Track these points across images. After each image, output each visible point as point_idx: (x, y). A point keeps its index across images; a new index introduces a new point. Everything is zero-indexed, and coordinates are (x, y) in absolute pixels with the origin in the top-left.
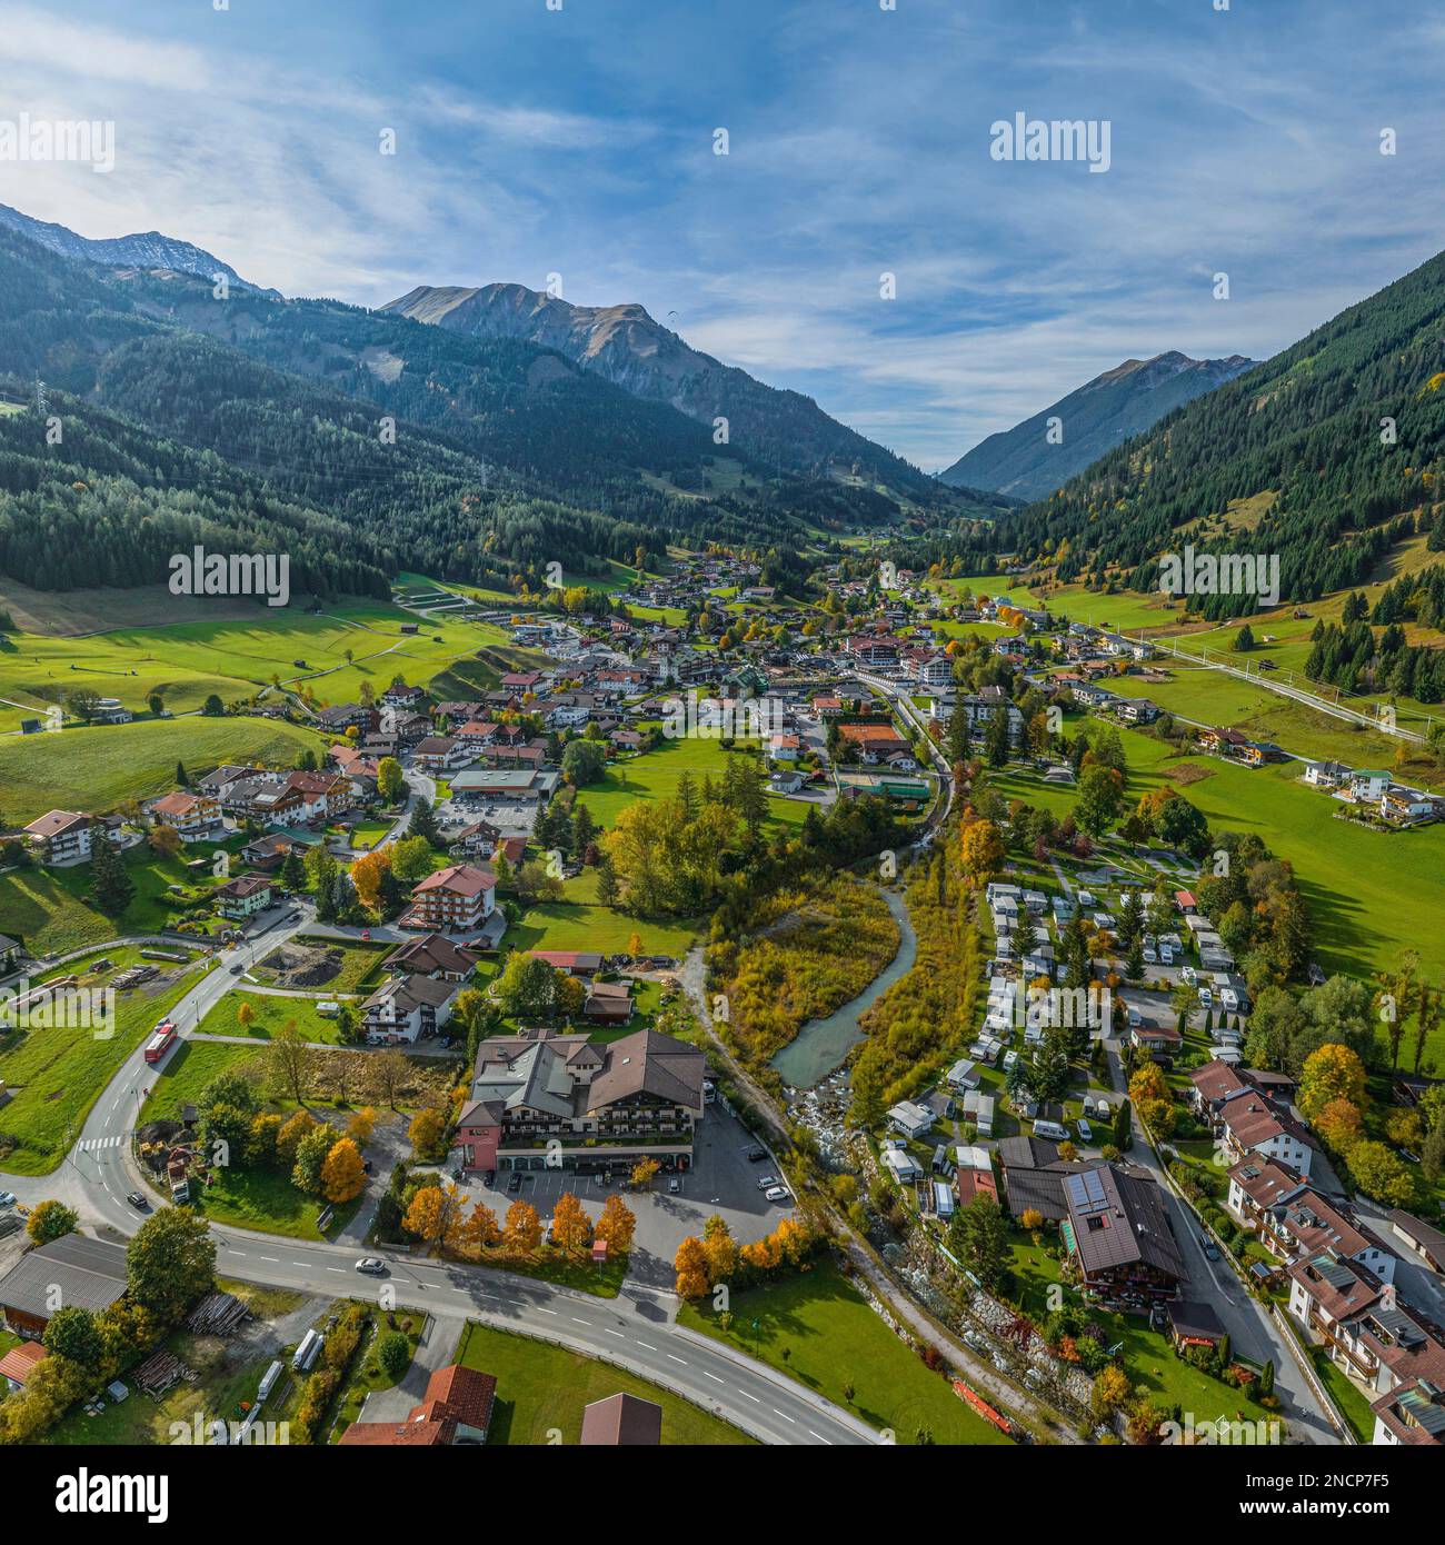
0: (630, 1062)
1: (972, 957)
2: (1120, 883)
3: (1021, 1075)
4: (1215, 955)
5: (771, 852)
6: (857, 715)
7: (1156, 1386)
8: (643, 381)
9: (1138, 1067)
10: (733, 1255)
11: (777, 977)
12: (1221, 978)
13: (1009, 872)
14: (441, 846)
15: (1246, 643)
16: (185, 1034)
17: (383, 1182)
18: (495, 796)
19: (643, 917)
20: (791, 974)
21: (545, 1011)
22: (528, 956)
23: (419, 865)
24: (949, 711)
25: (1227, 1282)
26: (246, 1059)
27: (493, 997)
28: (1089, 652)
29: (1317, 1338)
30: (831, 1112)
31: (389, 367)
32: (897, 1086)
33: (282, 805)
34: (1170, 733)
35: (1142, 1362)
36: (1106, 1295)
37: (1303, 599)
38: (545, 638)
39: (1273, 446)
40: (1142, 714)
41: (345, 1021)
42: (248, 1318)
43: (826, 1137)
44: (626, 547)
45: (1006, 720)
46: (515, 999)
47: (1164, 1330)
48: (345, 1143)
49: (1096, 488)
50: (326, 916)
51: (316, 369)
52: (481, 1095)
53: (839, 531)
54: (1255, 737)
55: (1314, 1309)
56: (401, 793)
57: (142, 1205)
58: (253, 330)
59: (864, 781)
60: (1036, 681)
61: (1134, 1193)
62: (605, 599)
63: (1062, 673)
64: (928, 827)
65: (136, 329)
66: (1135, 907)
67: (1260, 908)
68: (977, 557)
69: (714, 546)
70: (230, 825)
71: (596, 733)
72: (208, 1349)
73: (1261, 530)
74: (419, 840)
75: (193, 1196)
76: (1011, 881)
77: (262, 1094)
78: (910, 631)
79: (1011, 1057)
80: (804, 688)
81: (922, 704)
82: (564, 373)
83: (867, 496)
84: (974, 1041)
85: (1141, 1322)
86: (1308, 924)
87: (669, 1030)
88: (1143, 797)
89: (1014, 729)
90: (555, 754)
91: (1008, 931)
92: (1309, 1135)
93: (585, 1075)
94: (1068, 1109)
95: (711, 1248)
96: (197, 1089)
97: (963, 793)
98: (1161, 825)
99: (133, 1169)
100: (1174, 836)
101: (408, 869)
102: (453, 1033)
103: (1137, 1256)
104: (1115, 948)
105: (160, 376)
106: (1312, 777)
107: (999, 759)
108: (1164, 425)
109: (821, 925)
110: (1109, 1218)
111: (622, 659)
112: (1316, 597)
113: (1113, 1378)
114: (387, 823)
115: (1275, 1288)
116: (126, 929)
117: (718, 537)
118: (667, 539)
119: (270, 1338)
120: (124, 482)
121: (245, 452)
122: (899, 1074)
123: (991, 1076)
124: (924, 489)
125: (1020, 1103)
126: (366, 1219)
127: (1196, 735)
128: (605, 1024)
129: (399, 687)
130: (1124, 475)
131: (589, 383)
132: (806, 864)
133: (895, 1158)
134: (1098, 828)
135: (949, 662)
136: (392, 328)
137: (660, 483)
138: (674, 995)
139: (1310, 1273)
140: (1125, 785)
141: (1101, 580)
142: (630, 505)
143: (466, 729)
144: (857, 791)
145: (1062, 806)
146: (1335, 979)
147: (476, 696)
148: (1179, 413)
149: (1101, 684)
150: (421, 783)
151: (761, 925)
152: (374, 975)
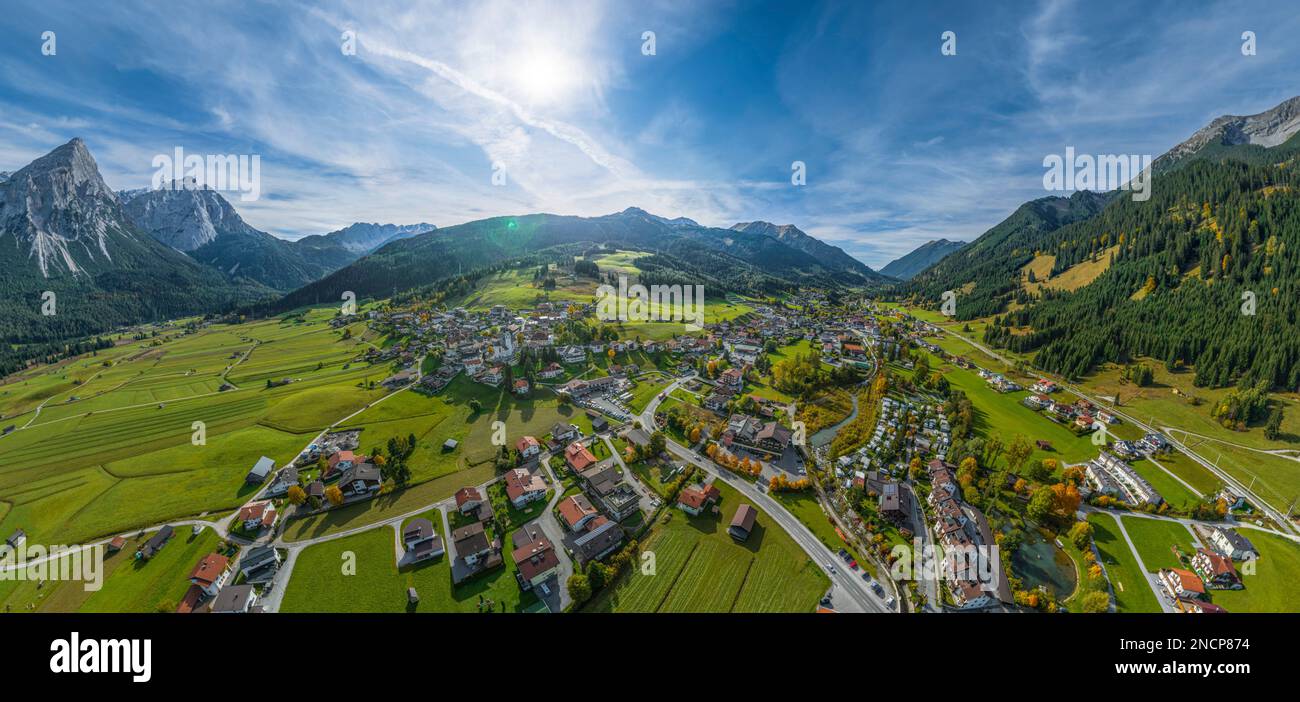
0: (770, 429)
1: (874, 418)
2: (921, 402)
3: (880, 455)
4: (945, 427)
5: (820, 378)
6: (850, 341)
7: (890, 540)
8: (794, 244)
9: (914, 457)
10: (786, 484)
11: (815, 415)
12: (945, 435)
13: (890, 395)
14: (730, 363)
15: (967, 329)
16: (667, 395)
17: (703, 441)
18: (745, 352)
19: (780, 390)
20: (819, 414)
21: (750, 410)
22: (748, 395)
23: (724, 367)
24: (878, 343)
25: (920, 519)
26: (678, 404)
27: (737, 404)
28: (921, 329)
29: (938, 536)
30: (823, 454)
31: (730, 242)
32: (843, 452)
33: (694, 347)
34: (943, 356)
35: (889, 535)
36: (885, 516)
37: (983, 317)
38: (763, 311)
39: (974, 268)
40: (936, 349)
41: (701, 401)
42: (670, 459)
43: (819, 461)
44: (787, 288)
45: (895, 347)
46: (743, 406)
47: (898, 528)
48: (696, 429)
49: (924, 278)
50: (701, 375)
51: (712, 243)
52: (730, 428)
53: (849, 286)
54: (967, 360)
55: (941, 529)
56: (722, 348)
57: (654, 428)
58: (700, 235)
59: (850, 362)
60: (905, 336)
61: (903, 492)
62: (780, 302)
63: (913, 334)
64: (867, 378)
65: (677, 237)
66: (925, 410)
67: (961, 414)
68: (889, 296)
69: (812, 289)
70: (683, 349)
71: (775, 339)
72: (662, 461)
73: (972, 294)
74: (725, 361)
75: (664, 429)
76: (890, 397)
77: (680, 413)
78: (869, 317)
79: (878, 449)
80: (835, 332)
81: (870, 340)
82: (773, 242)
83: (857, 276)
84: (869, 443)
85: (893, 525)
86: (973, 421)
87: (782, 423)
88: (933, 375)
89: (897, 350)
90: (763, 343)
91: (886, 412)
92: (957, 483)
93: (757, 430)
94: (891, 466)
95: (781, 480)
96: (668, 408)
97: (879, 368)
98: (937, 385)
99: (653, 420)
100: (940, 389)
101: (721, 367)
102: (726, 411)
103: (898, 508)
104: (917, 421)
105: (680, 246)
106: (982, 374)
107: (892, 359)
108: (943, 259)
109: (830, 402)
110: (893, 498)
111: (784, 319)
112: (987, 316)
113: (880, 536)
114: (718, 355)
115: (932, 522)
116: (658, 369)
117: (813, 286)
118: (799, 286)
119: (674, 464)
120: (671, 269)
121: (696, 263)
122: (845, 448)
123: (872, 454)
124: (874, 275)
125: (878, 462)
126: (698, 448)
127: (951, 358)
128: (765, 418)
129: (725, 321)
130: (932, 274)
131: (780, 244)
132: (830, 384)
133: (838, 471)
134: (918, 384)
135: (879, 328)
136: (731, 233)
137: (798, 271)
138: (785, 414)
139: (943, 520)
140: (928, 371)
141: (926, 306)
142: (789, 277)
143: (740, 333)
144: (848, 364)
145: (908, 376)
146: (977, 438)
147: (743, 325)
148: (947, 257)
149: (925, 339)
150: (727, 346)
151: (814, 399)
152: (709, 392)
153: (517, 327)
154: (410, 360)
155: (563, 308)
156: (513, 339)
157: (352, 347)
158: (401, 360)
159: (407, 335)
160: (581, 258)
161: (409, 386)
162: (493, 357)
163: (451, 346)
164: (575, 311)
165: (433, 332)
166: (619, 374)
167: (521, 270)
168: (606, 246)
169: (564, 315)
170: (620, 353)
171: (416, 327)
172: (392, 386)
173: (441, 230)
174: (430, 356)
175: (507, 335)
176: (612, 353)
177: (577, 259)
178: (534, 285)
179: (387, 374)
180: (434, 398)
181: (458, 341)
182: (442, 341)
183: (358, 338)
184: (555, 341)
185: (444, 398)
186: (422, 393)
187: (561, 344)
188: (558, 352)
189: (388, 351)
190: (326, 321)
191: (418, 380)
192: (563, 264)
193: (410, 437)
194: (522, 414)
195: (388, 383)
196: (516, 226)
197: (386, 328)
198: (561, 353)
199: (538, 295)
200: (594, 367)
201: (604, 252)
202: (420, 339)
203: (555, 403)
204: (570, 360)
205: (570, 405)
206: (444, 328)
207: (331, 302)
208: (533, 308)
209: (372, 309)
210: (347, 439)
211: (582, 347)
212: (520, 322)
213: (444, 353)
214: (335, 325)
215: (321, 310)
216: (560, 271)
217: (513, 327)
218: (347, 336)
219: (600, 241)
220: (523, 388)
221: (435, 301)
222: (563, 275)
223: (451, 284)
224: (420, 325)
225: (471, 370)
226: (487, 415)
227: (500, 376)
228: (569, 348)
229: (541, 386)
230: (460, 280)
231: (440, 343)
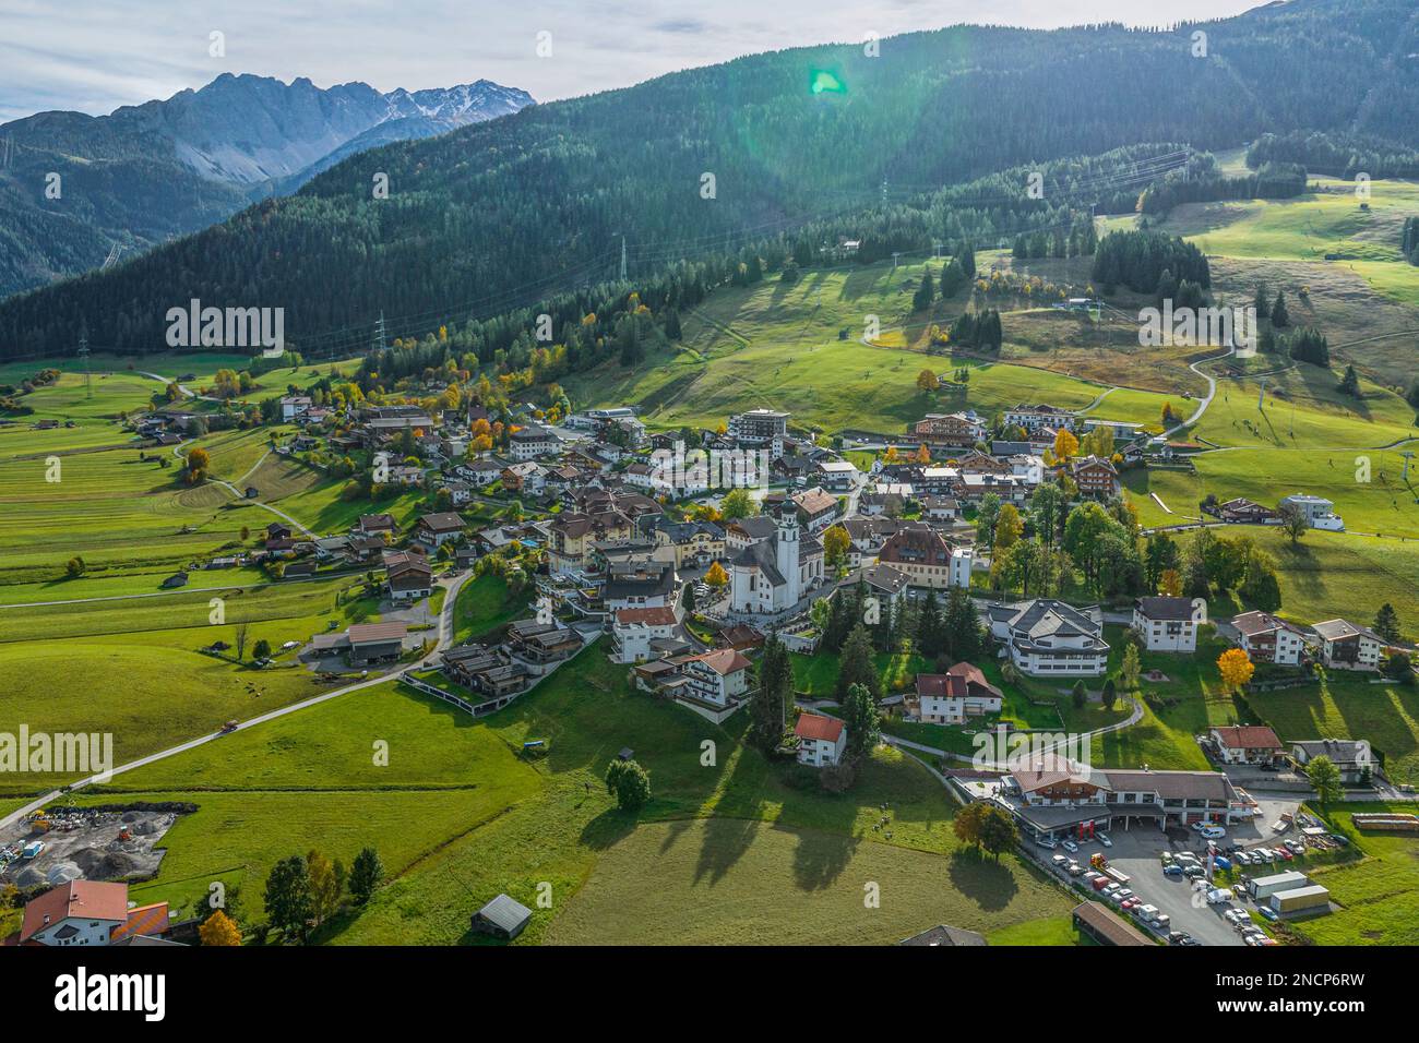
153: (829, 499)
154: (418, 580)
155: (1026, 439)
156: (808, 546)
157: (208, 514)
158: (381, 576)
159: (414, 489)
160: (1127, 224)
161: (396, 674)
162: (721, 608)
163: (570, 546)
164: (1078, 458)
165: (511, 490)
166: (1265, 772)
167: (864, 274)
168: (1254, 162)
169: (1033, 469)
170: (1281, 672)
171: (449, 464)
172: (333, 666)
173: (553, 112)
174: (492, 574)
175: (787, 527)
176: (1237, 664)
177: (1105, 226)
178: (913, 338)
179: (325, 621)
180: (480, 730)
181: (599, 530)
182: (542, 525)
183: (232, 486)
184: (977, 573)
185: (518, 733)
186: (437, 703)
187: (1000, 589)
188: (984, 623)
189: (340, 539)
190: (113, 419)
191: (434, 657)
192: (1039, 253)
193: (359, 864)
194: (800, 852)
195: (321, 654)
196: (843, 90)
197: (339, 460)
198: (1000, 629)
199: (926, 377)
200: (1142, 714)
201: (1243, 190)
202: (462, 506)
203: (944, 835)
204: (1034, 664)
205: (1008, 859)
206: (551, 477)
207: (136, 353)
208: (900, 429)
209: (293, 391)
210: (122, 838)
211: (1096, 617)
212: (843, 482)
213: (544, 570)
214: (148, 433)
215: (96, 379)
216: (1028, 279)
217: (813, 499)
218: (191, 476)
219: (1226, 146)
220: (820, 745)
221: (528, 375)
222: (1038, 296)
223: (589, 319)
224: (465, 460)
225: (634, 643)
226: (664, 828)
227: (738, 683)
228: (1037, 615)
229: (897, 754)
230: (624, 304)
231: (531, 532)
